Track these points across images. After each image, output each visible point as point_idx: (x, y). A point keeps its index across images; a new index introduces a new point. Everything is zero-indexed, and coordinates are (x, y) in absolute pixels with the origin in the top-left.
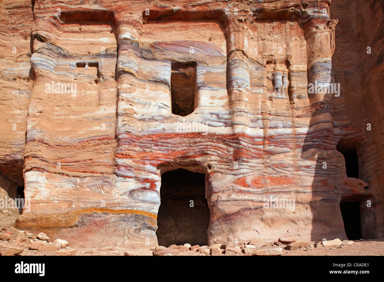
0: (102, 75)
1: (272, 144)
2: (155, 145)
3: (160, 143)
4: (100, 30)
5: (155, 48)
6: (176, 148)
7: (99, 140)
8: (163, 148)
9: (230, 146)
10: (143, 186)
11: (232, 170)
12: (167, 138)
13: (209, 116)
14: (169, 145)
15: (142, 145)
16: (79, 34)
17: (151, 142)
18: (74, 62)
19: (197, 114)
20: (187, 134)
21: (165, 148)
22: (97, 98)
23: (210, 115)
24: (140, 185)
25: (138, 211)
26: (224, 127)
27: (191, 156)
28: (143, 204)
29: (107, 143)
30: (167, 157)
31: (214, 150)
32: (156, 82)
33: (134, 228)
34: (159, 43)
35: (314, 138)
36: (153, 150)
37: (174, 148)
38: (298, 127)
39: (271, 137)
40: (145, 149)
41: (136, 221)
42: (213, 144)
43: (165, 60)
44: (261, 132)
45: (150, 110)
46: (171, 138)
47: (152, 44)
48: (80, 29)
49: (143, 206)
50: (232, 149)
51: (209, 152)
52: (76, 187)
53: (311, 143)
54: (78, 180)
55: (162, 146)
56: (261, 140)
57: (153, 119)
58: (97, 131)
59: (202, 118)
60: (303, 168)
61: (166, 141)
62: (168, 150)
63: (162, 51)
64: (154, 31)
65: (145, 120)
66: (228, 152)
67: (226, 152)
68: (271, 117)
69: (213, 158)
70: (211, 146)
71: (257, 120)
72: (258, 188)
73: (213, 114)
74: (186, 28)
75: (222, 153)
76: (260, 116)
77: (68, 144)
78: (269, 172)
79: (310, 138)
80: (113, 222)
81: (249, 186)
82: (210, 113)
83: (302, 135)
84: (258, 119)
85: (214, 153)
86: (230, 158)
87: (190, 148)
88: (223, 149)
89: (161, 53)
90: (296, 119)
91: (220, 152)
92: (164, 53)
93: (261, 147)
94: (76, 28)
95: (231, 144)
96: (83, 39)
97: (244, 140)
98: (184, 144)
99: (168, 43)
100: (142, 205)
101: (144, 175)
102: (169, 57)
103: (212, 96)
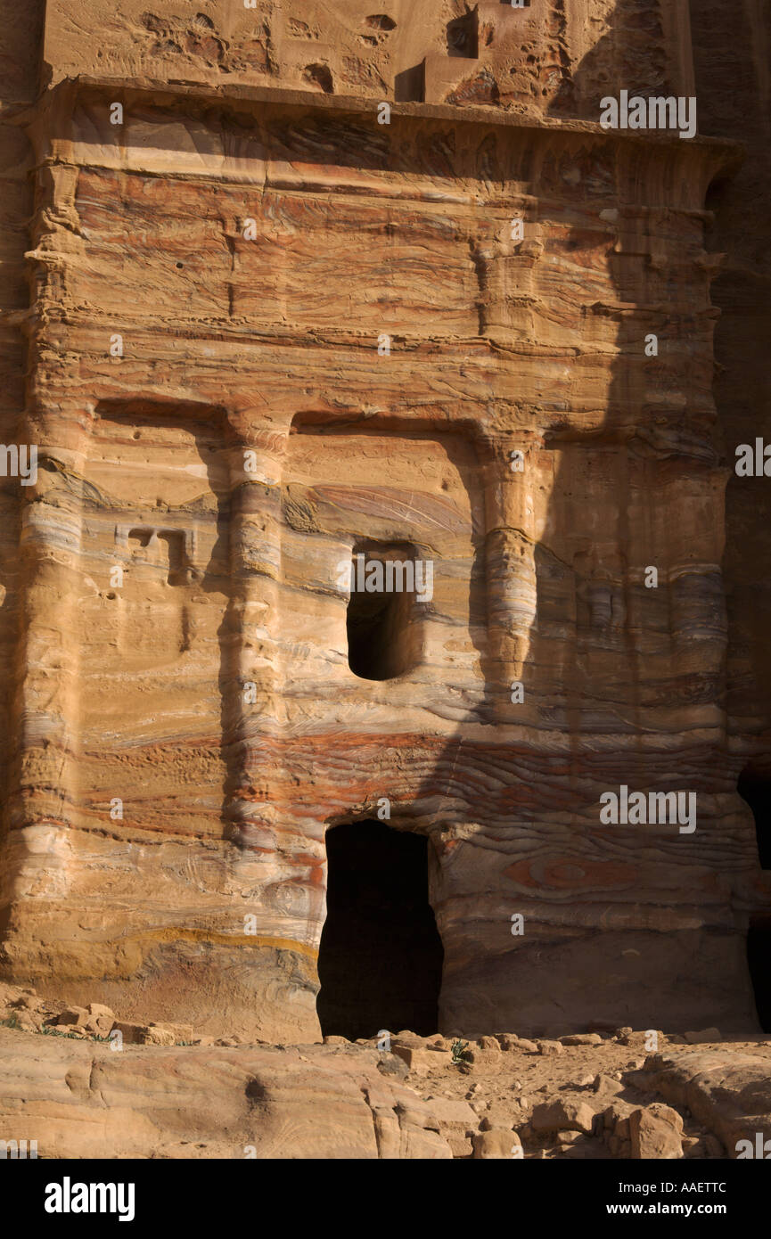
0: (193, 566)
1: (589, 774)
2: (320, 763)
3: (330, 760)
4: (185, 441)
5: (317, 501)
6: (368, 774)
7: (191, 744)
8: (339, 771)
9: (495, 776)
10: (296, 874)
11: (499, 839)
12: (347, 747)
13: (444, 692)
14: (351, 764)
15: (291, 762)
16: (134, 448)
17: (311, 757)
18: (125, 529)
19: (416, 683)
20: (394, 737)
21: (344, 772)
22: (179, 624)
23: (446, 690)
24: (289, 872)
25: (282, 940)
26: (479, 725)
27: (403, 795)
28: (295, 921)
29: (210, 753)
30: (348, 796)
31: (455, 783)
32: (320, 592)
33: (275, 985)
34: (327, 490)
35: (683, 763)
36: (316, 779)
37: (361, 774)
38: (648, 733)
39: (586, 754)
40: (298, 775)
41: (279, 966)
42: (454, 766)
43: (340, 536)
44: (564, 742)
45: (307, 670)
46: (356, 746)
47: (312, 490)
48: (137, 436)
49: (295, 927)
50: (496, 783)
51: (444, 788)
52: (136, 869)
53: (676, 776)
54: (143, 851)
55: (336, 766)
56: (562, 761)
57: (314, 694)
58: (186, 721)
59: (429, 696)
60: (659, 842)
61: (344, 752)
62: (349, 779)
63: (333, 510)
64: (314, 453)
65: (298, 695)
66: (489, 790)
67: (484, 790)
68: (587, 702)
69: (453, 802)
70: (450, 770)
71: (554, 709)
72: (558, 889)
73: (453, 687)
74: (389, 453)
75: (475, 793)
76: (561, 700)
77: (115, 753)
78: (581, 848)
79: (674, 762)
80: (226, 969)
81: (538, 885)
82: (447, 685)
83: (657, 753)
84: (558, 707)
85: (455, 791)
86: (493, 807)
87: (401, 774)
88: (477, 780)
89: (332, 516)
90: (643, 711)
91: (469, 789)
92: (337, 516)
93: (563, 779)
94: (128, 432)
95: (496, 770)
96: (144, 465)
97: (526, 763)
98: (385, 764)
99: (348, 489)
100: (292, 925)
101: (294, 846)
102: (349, 527)
103: (451, 638)
